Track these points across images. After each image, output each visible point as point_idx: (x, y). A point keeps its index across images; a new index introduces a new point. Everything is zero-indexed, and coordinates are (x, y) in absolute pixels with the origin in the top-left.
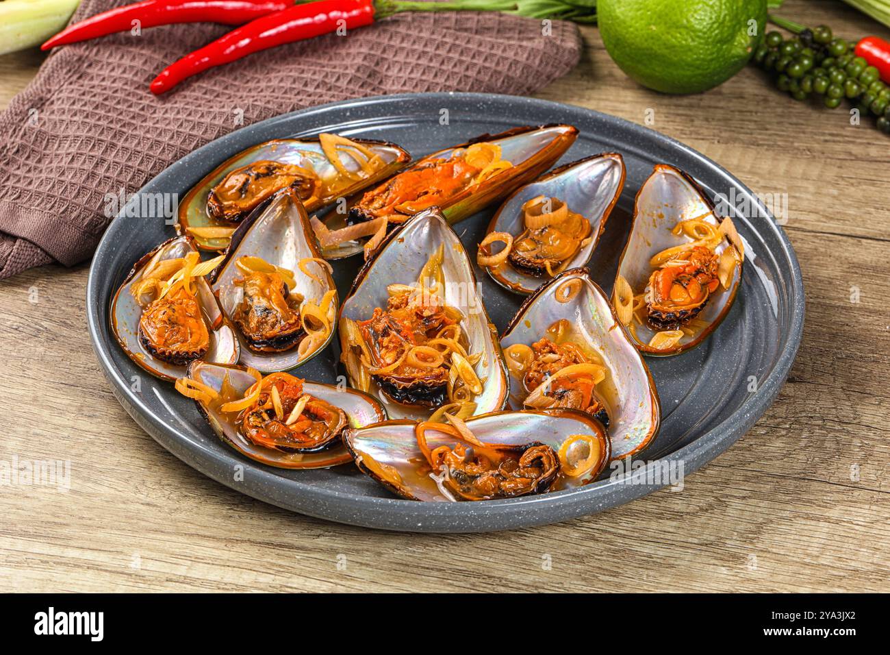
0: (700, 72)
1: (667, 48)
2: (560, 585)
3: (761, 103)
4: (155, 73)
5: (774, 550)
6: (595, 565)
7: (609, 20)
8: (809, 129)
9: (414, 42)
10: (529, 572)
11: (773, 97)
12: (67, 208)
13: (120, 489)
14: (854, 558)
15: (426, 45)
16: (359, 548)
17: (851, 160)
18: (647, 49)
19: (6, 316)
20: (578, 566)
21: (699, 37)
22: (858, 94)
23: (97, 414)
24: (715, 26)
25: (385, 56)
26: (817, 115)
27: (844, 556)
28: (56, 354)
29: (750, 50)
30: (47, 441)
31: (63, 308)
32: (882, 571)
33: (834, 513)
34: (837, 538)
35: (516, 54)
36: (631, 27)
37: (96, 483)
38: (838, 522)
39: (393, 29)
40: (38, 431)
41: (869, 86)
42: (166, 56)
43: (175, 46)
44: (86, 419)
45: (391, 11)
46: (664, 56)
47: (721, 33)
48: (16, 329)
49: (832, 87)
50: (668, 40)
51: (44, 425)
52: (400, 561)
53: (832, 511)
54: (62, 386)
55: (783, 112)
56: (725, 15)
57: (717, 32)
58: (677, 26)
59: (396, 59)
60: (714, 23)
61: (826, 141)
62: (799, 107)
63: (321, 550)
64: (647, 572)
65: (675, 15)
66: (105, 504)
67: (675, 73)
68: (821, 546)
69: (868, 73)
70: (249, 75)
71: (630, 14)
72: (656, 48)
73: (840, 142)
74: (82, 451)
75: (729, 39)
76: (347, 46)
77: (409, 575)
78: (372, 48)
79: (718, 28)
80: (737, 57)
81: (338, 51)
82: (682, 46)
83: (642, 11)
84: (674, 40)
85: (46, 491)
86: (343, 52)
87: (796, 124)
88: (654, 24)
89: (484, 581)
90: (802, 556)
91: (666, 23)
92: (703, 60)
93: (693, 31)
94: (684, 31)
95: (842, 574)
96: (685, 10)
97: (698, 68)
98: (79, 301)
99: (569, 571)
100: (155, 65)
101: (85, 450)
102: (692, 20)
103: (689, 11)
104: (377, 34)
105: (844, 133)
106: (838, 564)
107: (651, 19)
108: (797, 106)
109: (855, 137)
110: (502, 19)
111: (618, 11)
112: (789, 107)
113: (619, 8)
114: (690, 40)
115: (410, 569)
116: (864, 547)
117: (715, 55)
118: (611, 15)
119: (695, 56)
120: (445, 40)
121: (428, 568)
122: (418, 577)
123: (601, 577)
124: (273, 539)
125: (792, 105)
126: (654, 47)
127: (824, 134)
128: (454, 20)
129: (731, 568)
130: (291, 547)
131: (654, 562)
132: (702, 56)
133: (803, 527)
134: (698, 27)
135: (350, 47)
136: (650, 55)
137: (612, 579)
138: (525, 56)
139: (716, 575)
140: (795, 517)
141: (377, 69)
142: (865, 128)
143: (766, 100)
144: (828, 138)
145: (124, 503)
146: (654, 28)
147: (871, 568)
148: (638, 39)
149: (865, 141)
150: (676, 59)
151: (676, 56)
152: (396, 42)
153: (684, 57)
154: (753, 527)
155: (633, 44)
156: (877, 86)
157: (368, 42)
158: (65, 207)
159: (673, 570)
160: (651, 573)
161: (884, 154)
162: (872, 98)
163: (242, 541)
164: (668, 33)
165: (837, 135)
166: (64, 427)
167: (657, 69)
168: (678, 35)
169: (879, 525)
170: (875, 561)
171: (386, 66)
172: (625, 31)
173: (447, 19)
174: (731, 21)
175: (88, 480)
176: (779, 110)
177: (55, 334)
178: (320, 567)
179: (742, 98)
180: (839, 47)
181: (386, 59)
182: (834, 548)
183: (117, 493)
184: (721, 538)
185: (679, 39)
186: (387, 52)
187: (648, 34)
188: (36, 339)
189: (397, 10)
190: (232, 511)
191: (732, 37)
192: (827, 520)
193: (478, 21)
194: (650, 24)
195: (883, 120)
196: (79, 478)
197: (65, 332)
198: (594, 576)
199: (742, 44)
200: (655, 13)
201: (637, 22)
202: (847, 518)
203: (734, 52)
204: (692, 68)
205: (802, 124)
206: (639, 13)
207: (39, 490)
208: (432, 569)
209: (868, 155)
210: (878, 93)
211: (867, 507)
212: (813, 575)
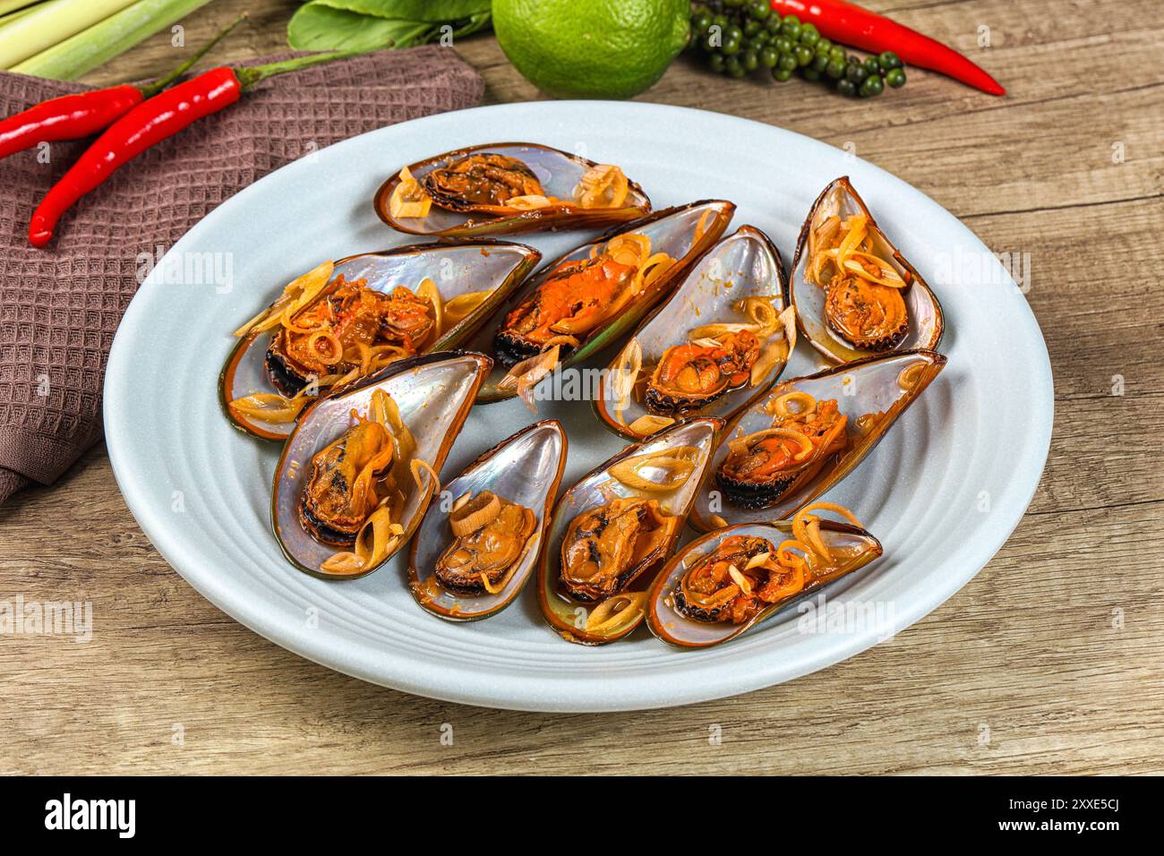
0: (644, 74)
1: (608, 57)
2: (829, 710)
3: (699, 91)
4: (19, 220)
5: (1021, 606)
6: (850, 675)
7: (526, 36)
8: (768, 111)
9: (300, 112)
10: (787, 704)
11: (706, 81)
12: (28, 415)
13: (283, 736)
14: (1103, 591)
15: (316, 113)
16: (592, 729)
17: (833, 136)
18: (583, 62)
19: (13, 564)
20: (835, 683)
21: (640, 36)
22: (811, 58)
23: (198, 654)
24: (655, 19)
25: (275, 136)
26: (766, 92)
27: (1092, 592)
28: (102, 594)
29: (688, 37)
30: (162, 702)
31: (75, 536)
32: (1139, 597)
33: (1055, 546)
34: (1075, 574)
35: (423, 100)
36: (559, 40)
37: (251, 736)
38: (1064, 555)
39: (266, 101)
40: (144, 694)
41: (815, 46)
42: (19, 196)
43: (22, 181)
44: (189, 663)
45: (256, 80)
46: (604, 66)
47: (661, 26)
48: (36, 576)
49: (784, 59)
50: (608, 47)
51: (145, 685)
52: (646, 732)
53: (1051, 545)
54: (137, 631)
55: (727, 97)
56: (662, 5)
57: (657, 25)
58: (616, 29)
59: (289, 137)
60: (652, 17)
61: (793, 120)
62: (741, 88)
63: (553, 744)
64: (908, 668)
65: (611, 17)
66: (278, 759)
67: (618, 82)
68: (1064, 587)
69: (811, 33)
70: (128, 195)
71: (554, 26)
72: (594, 59)
73: (807, 118)
74: (211, 704)
75: (667, 32)
76: (222, 134)
77: (665, 745)
78: (254, 131)
79: (657, 21)
80: (678, 48)
81: (214, 142)
82: (624, 51)
83: (569, 20)
84: (613, 46)
85: (199, 762)
86: (222, 141)
87: (751, 108)
88: (588, 32)
89: (747, 728)
90: (1051, 604)
91: (601, 29)
92: (647, 61)
93: (633, 31)
94: (623, 33)
95: (1102, 612)
96: (619, 9)
97: (642, 71)
98: (88, 523)
99: (829, 691)
100: (14, 210)
101: (213, 701)
102: (628, 18)
103: (624, 10)
104: (251, 112)
105: (807, 106)
106: (1092, 602)
107: (583, 26)
108: (739, 86)
109: (819, 109)
110: (375, 59)
111: (537, 25)
112: (731, 90)
113: (536, 21)
114: (631, 43)
115: (662, 738)
116: (1105, 576)
117: (658, 52)
118: (528, 31)
119: (639, 59)
120: (334, 101)
121: (680, 731)
122: (675, 744)
123: (866, 688)
124: (492, 746)
125: (732, 87)
126: (592, 59)
127: (786, 113)
128: (321, 74)
129: (990, 639)
130: (518, 750)
131: (908, 654)
132: (646, 57)
133: (1033, 571)
134: (636, 25)
135: (226, 134)
136: (588, 68)
137: (877, 686)
138: (434, 99)
139: (979, 651)
140: (1019, 562)
141: (274, 154)
142: (823, 95)
143: (701, 87)
144: (793, 116)
145: (297, 751)
146: (588, 37)
147: (1126, 597)
148: (571, 54)
149: (834, 110)
150: (618, 67)
151: (618, 63)
152: (278, 116)
153: (628, 63)
154: (983, 586)
155: (564, 60)
156: (824, 46)
157: (247, 123)
158: (24, 414)
159: (933, 658)
160: (914, 668)
161: (862, 121)
162: (825, 60)
163: (460, 759)
164: (606, 39)
165: (800, 111)
166: (171, 679)
167: (597, 82)
168: (618, 40)
169: (1106, 548)
170: (1126, 588)
171: (283, 149)
172: (552, 47)
173: (312, 74)
174: (667, 9)
175: (237, 736)
176: (723, 95)
177: (87, 570)
178: (563, 764)
179: (676, 90)
180: (762, 8)
181: (278, 140)
182: (1077, 586)
183: (283, 742)
184: (960, 608)
185: (618, 43)
186: (274, 130)
187: (583, 45)
188: (67, 582)
189: (261, 77)
190: (426, 727)
191: (670, 26)
192: (1052, 556)
193: (350, 68)
194: (582, 34)
195: (844, 83)
196: (227, 736)
197: (97, 565)
198: (857, 689)
199: (680, 32)
200: (587, 19)
201: (565, 34)
202: (1070, 548)
203: (672, 44)
204: (636, 73)
205: (756, 107)
206: (566, 23)
207: (190, 764)
208: (685, 731)
209: (846, 126)
210: (829, 52)
211: (1082, 530)
212: (1075, 622)
